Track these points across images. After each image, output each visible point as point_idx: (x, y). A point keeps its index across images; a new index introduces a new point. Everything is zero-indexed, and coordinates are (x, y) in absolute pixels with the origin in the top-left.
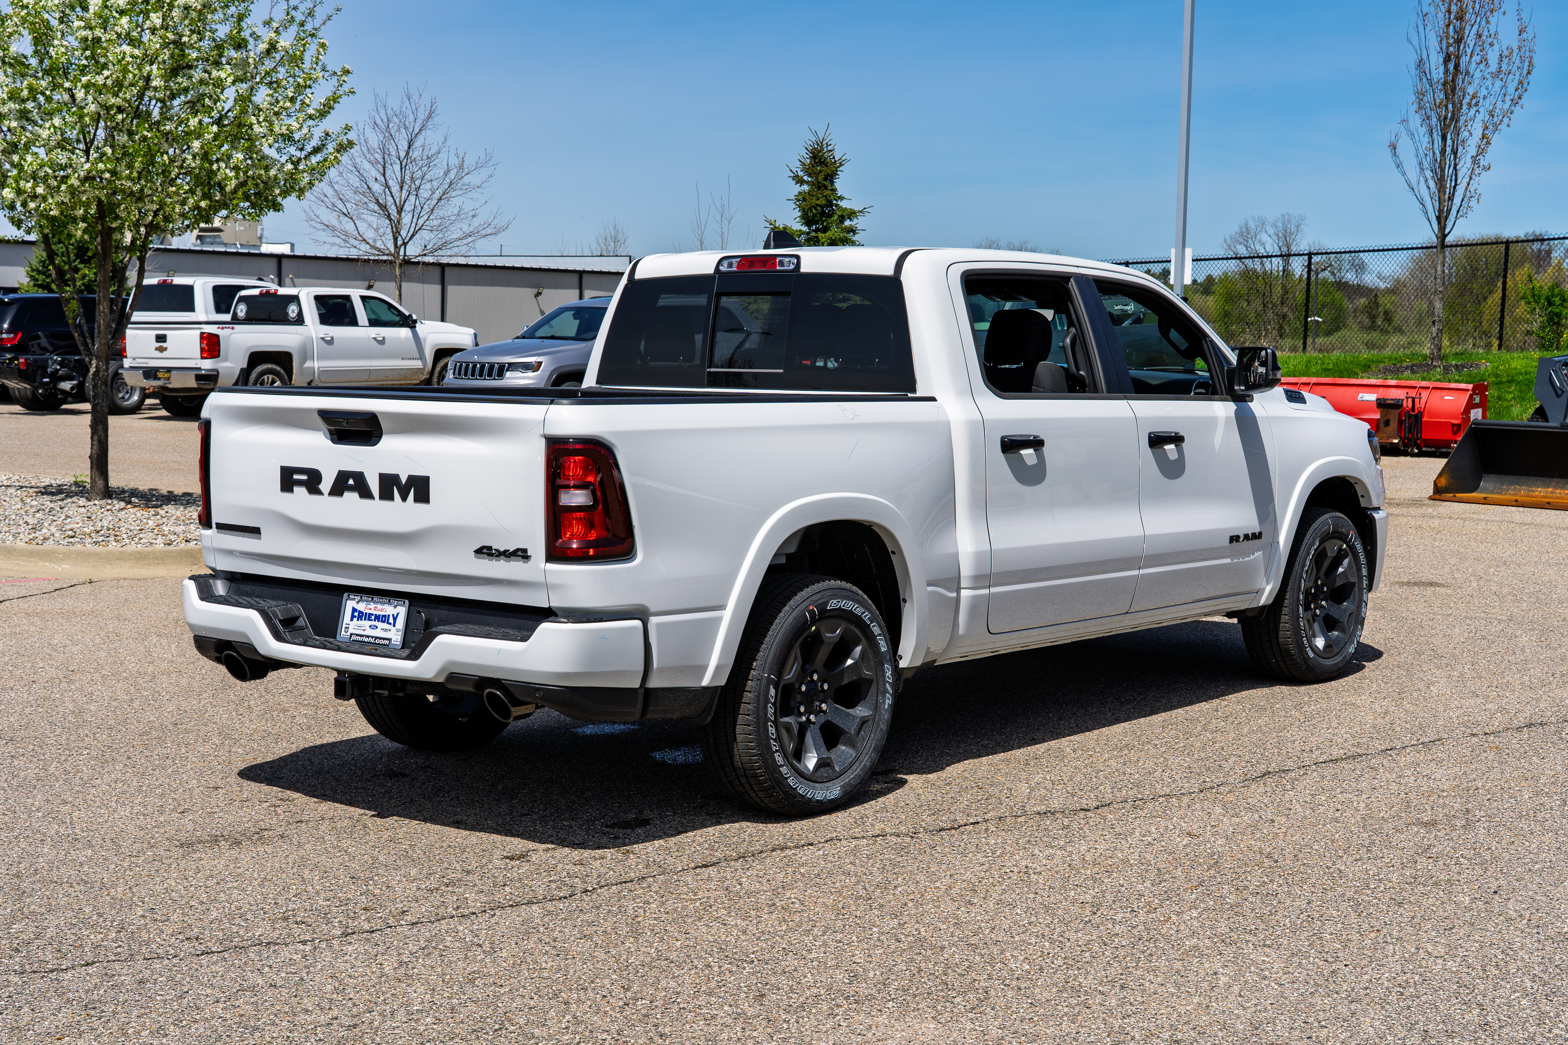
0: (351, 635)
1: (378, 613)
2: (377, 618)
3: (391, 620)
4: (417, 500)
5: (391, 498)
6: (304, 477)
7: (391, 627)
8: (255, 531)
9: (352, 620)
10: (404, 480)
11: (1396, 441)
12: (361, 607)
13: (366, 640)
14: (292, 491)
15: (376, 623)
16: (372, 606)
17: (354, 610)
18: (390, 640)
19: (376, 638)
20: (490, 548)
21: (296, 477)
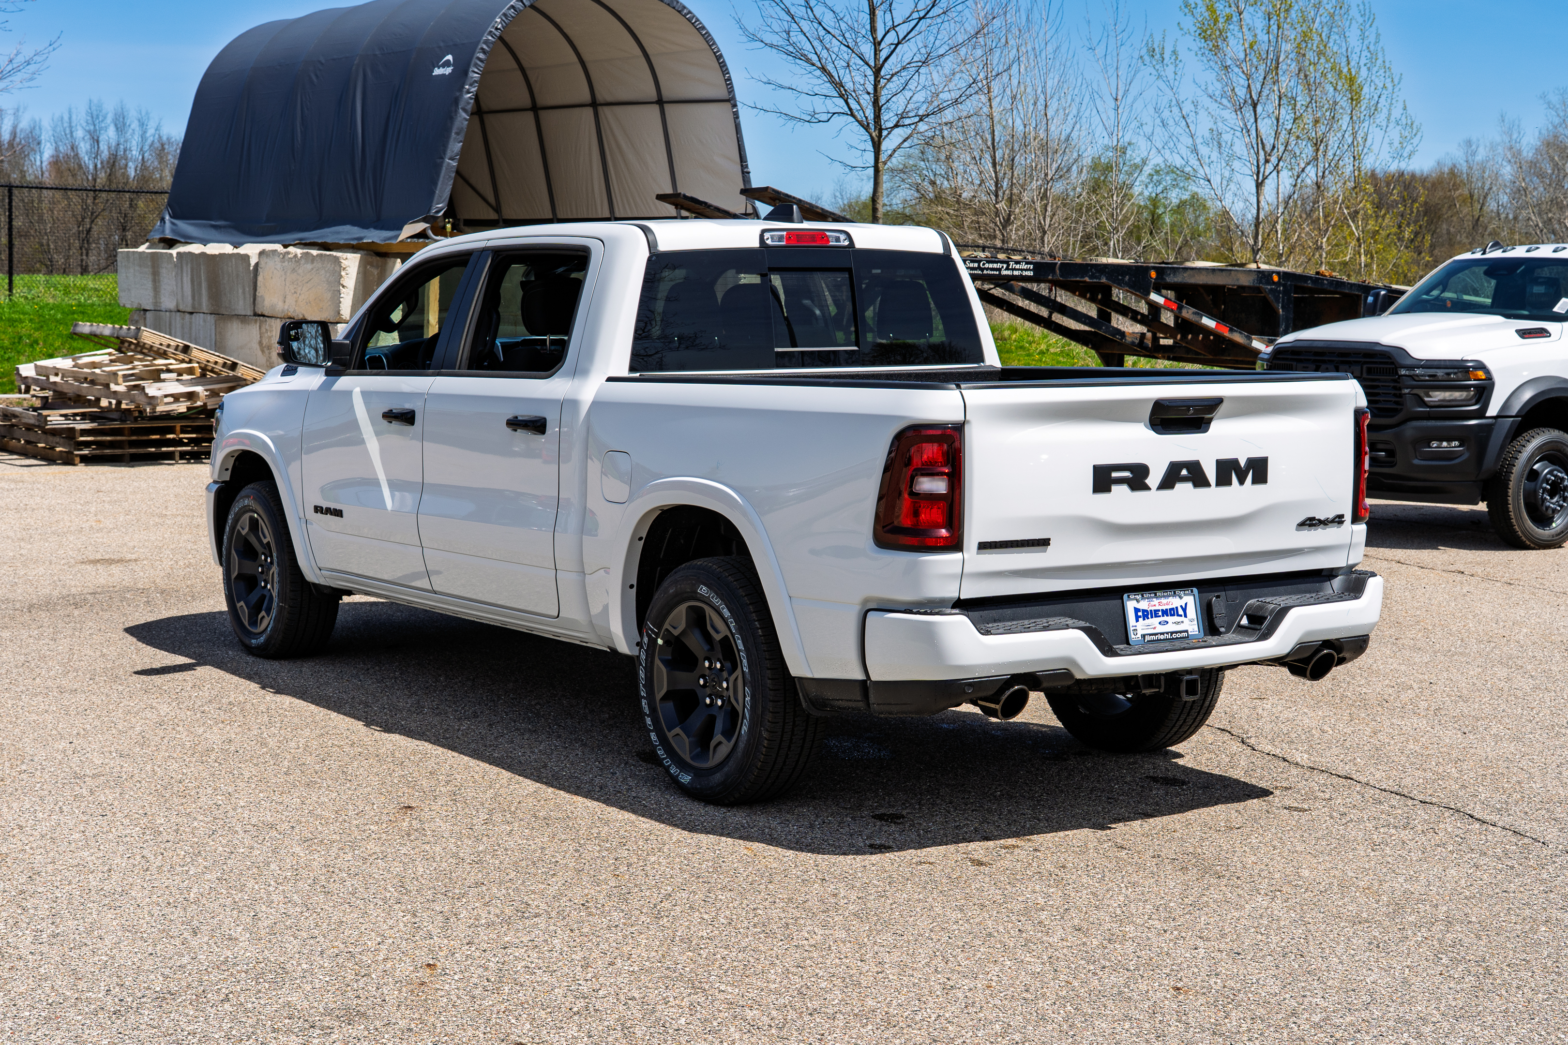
0: (1144, 636)
1: (1164, 608)
2: (1165, 613)
3: (1181, 612)
4: (1255, 481)
5: (1229, 483)
6: (1127, 474)
7: (1183, 618)
8: (1044, 543)
9: (1137, 621)
10: (1242, 463)
12: (1144, 605)
13: (1162, 637)
14: (1109, 490)
15: (1165, 618)
16: (1155, 601)
17: (1137, 610)
18: (1187, 631)
19: (1172, 633)
20: (1313, 519)
21: (1115, 475)
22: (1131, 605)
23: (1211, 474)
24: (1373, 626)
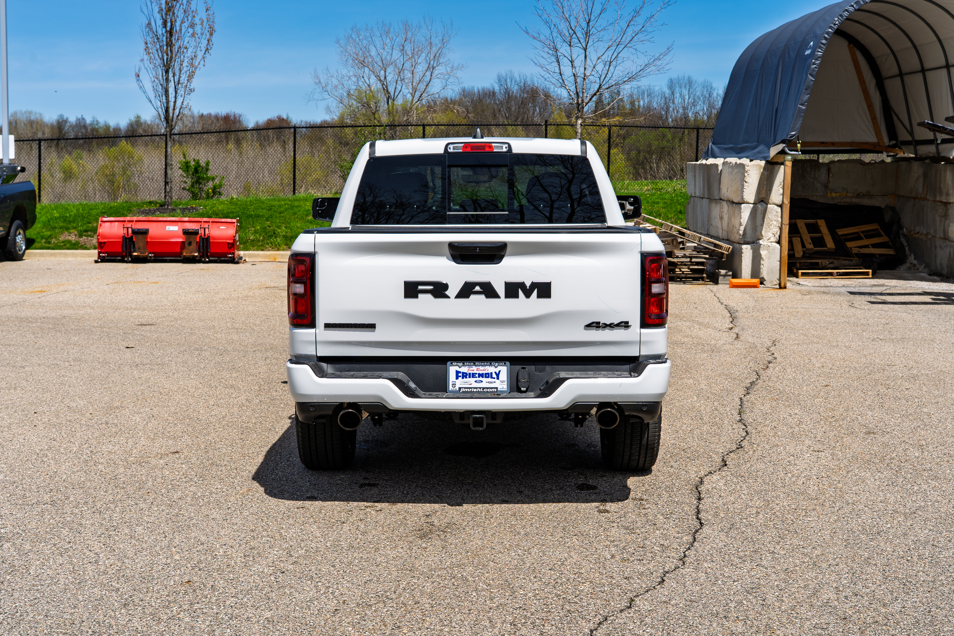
0: (460, 388)
1: (481, 372)
2: (480, 375)
3: (494, 375)
4: (539, 296)
5: (517, 296)
6: (431, 287)
7: (496, 380)
8: (372, 327)
9: (457, 378)
10: (528, 284)
11: (196, 254)
12: (464, 369)
13: (475, 390)
14: (417, 297)
15: (481, 379)
16: (474, 368)
17: (457, 372)
18: (497, 388)
19: (484, 388)
20: (599, 323)
21: (420, 287)
22: (452, 370)
23: (501, 290)
24: (662, 395)
